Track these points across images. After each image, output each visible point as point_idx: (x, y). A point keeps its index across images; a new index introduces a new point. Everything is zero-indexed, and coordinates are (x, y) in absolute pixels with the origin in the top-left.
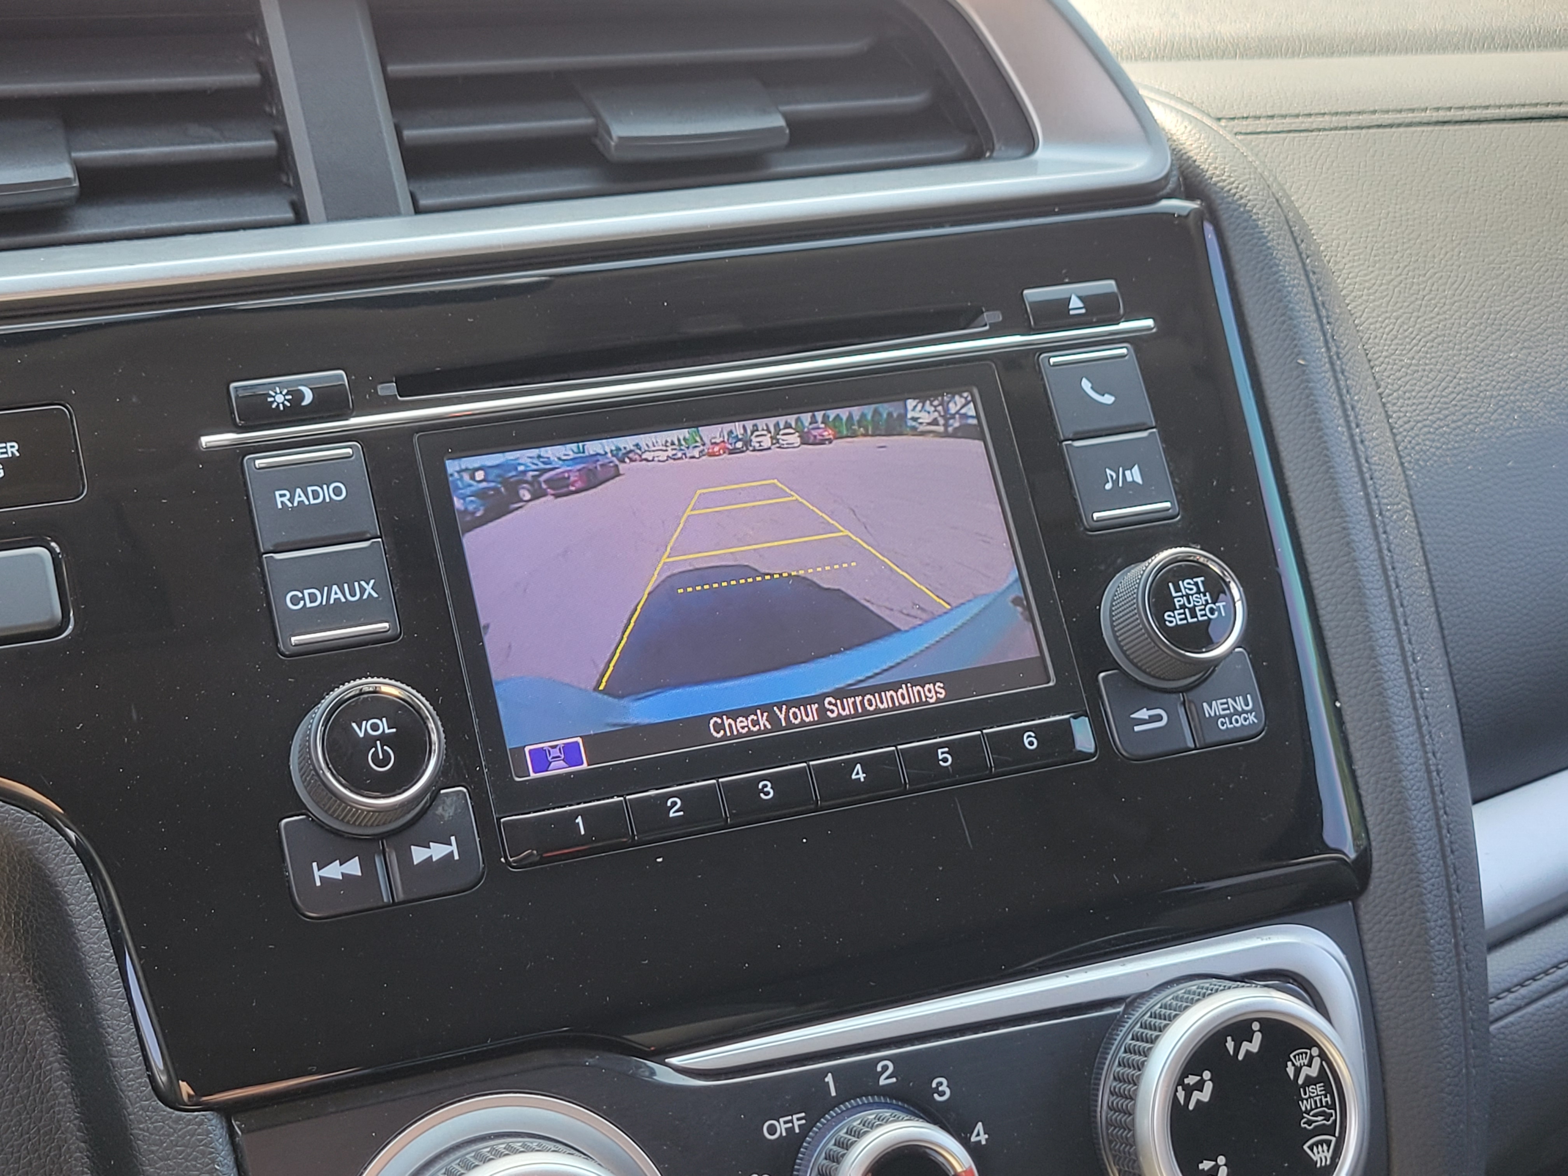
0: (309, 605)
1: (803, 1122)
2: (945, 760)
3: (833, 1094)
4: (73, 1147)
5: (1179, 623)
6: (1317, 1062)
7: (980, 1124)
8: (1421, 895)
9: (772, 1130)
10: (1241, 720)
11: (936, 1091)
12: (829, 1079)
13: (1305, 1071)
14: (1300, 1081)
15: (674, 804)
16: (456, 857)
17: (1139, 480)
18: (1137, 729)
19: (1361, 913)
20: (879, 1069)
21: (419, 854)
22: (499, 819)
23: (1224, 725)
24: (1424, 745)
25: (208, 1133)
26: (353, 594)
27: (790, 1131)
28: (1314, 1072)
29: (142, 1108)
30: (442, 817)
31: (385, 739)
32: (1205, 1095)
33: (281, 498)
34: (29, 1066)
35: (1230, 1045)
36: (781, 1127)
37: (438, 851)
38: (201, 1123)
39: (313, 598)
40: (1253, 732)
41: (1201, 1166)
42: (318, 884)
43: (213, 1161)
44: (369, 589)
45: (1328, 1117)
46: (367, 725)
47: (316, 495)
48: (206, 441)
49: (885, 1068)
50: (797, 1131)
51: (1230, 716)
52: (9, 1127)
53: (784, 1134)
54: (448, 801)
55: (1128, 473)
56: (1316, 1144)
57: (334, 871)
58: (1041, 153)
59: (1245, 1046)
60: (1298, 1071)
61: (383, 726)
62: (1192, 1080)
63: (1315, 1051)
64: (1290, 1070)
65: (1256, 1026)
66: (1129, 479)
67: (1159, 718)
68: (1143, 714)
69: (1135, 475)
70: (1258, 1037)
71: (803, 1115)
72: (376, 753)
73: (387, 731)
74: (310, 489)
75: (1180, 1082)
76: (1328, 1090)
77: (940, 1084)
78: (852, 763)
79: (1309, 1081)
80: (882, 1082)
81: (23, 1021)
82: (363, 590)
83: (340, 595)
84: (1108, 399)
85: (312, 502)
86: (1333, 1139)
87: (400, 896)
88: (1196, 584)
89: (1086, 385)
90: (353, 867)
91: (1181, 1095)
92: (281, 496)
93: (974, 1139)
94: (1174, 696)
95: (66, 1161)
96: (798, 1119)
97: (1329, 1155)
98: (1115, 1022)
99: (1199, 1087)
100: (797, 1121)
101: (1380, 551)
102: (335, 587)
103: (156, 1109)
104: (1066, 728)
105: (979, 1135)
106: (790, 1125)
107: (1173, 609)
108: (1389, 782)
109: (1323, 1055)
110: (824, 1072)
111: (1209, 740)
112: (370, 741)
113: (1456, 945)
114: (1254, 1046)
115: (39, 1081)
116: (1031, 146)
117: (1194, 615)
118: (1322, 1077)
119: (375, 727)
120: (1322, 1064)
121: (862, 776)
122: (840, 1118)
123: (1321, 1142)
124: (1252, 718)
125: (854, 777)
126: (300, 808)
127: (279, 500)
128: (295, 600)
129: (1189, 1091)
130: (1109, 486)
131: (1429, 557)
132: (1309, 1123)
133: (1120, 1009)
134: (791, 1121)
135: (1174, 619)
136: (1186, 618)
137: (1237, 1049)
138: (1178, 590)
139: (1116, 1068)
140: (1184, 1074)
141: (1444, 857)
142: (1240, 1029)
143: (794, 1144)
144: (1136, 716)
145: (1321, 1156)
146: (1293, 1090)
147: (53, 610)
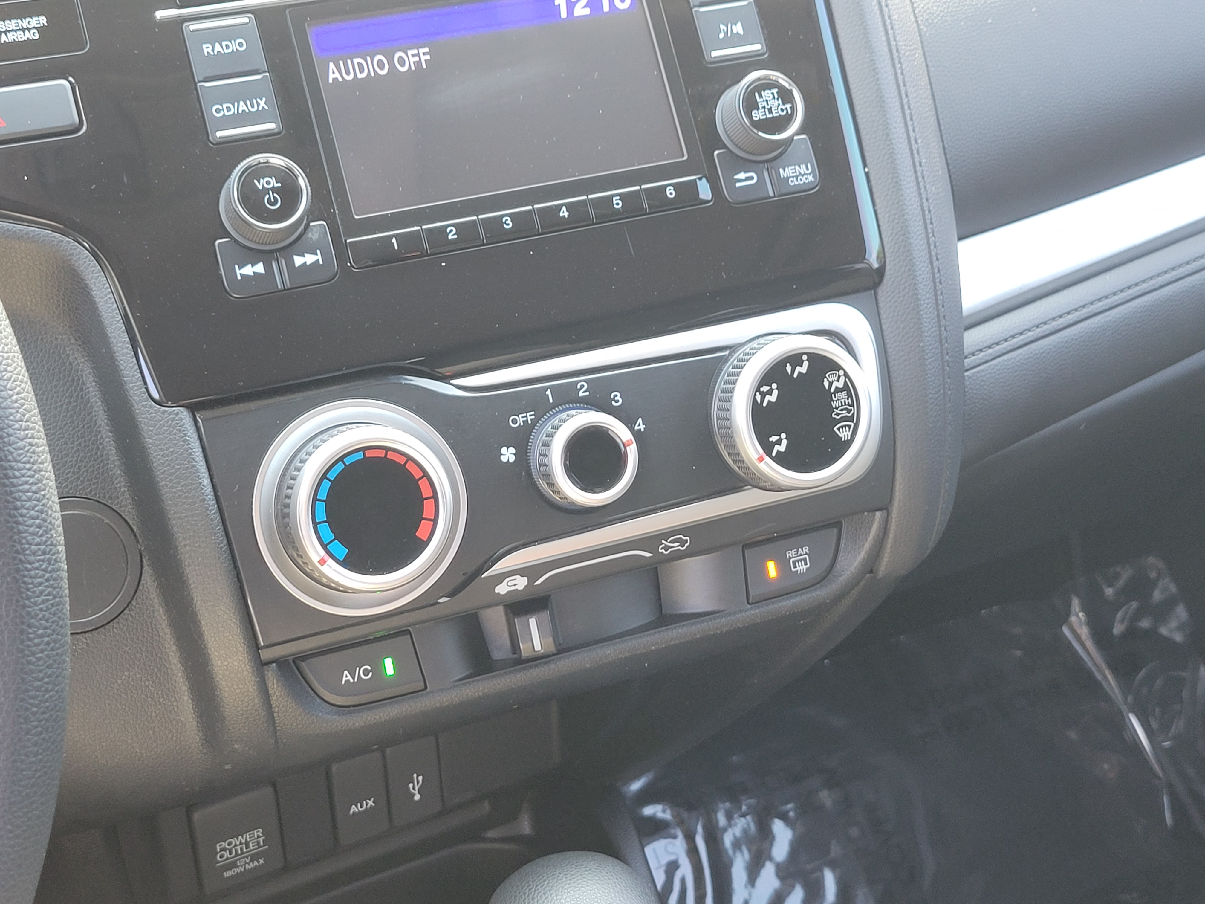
0: (227, 114)
1: (533, 417)
2: (618, 204)
3: (551, 401)
4: (104, 436)
5: (761, 118)
6: (842, 379)
7: (640, 420)
8: (915, 284)
9: (515, 421)
10: (804, 179)
11: (614, 399)
12: (548, 392)
13: (835, 384)
14: (832, 390)
15: (451, 231)
16: (321, 262)
17: (741, 32)
18: (738, 185)
19: (879, 297)
20: (579, 387)
21: (298, 261)
22: (346, 241)
23: (793, 182)
24: (920, 194)
25: (181, 420)
26: (253, 107)
27: (525, 422)
28: (840, 385)
29: (143, 406)
30: (311, 238)
31: (274, 189)
32: (773, 398)
35: (789, 368)
36: (520, 420)
37: (310, 259)
38: (177, 414)
39: (228, 109)
40: (812, 186)
41: (771, 439)
42: (239, 278)
43: (185, 435)
44: (262, 103)
45: (849, 411)
46: (263, 181)
47: (228, 47)
48: (158, 14)
49: (583, 386)
50: (530, 422)
51: (797, 177)
52: (67, 424)
53: (522, 424)
54: (315, 229)
55: (734, 27)
56: (842, 427)
57: (248, 270)
59: (798, 369)
60: (831, 384)
61: (273, 183)
62: (765, 389)
63: (841, 373)
64: (826, 384)
65: (805, 357)
66: (735, 32)
67: (752, 178)
68: (742, 176)
69: (738, 28)
70: (806, 364)
71: (533, 413)
72: (269, 199)
73: (276, 185)
74: (224, 43)
75: (758, 390)
76: (849, 395)
77: (616, 396)
78: (559, 207)
79: (838, 390)
80: (581, 394)
81: (70, 364)
82: (258, 104)
83: (245, 108)
85: (226, 51)
86: (852, 425)
87: (288, 285)
88: (773, 94)
90: (260, 268)
91: (758, 397)
92: (207, 48)
93: (636, 428)
94: (761, 165)
95: (101, 444)
96: (530, 415)
97: (850, 434)
98: (724, 360)
99: (770, 392)
100: (530, 416)
101: (896, 74)
102: (242, 103)
103: (151, 406)
104: (693, 185)
105: (640, 426)
106: (525, 419)
107: (758, 109)
108: (897, 216)
109: (846, 375)
110: (546, 389)
111: (784, 191)
112: (266, 191)
113: (938, 316)
114: (803, 369)
115: (82, 398)
117: (770, 111)
118: (846, 388)
119: (268, 183)
120: (845, 381)
121: (566, 214)
122: (555, 414)
123: (845, 426)
124: (811, 178)
125: (561, 214)
126: (227, 234)
127: (205, 50)
128: (218, 111)
129: (763, 395)
130: (722, 36)
131: (933, 80)
132: (838, 414)
133: (727, 353)
134: (526, 417)
135: (757, 115)
136: (765, 114)
137: (793, 371)
138: (761, 96)
139: (722, 386)
140: (760, 385)
141: (931, 263)
142: (795, 359)
143: (528, 429)
144: (736, 177)
145: (844, 434)
146: (828, 395)
147: (73, 118)
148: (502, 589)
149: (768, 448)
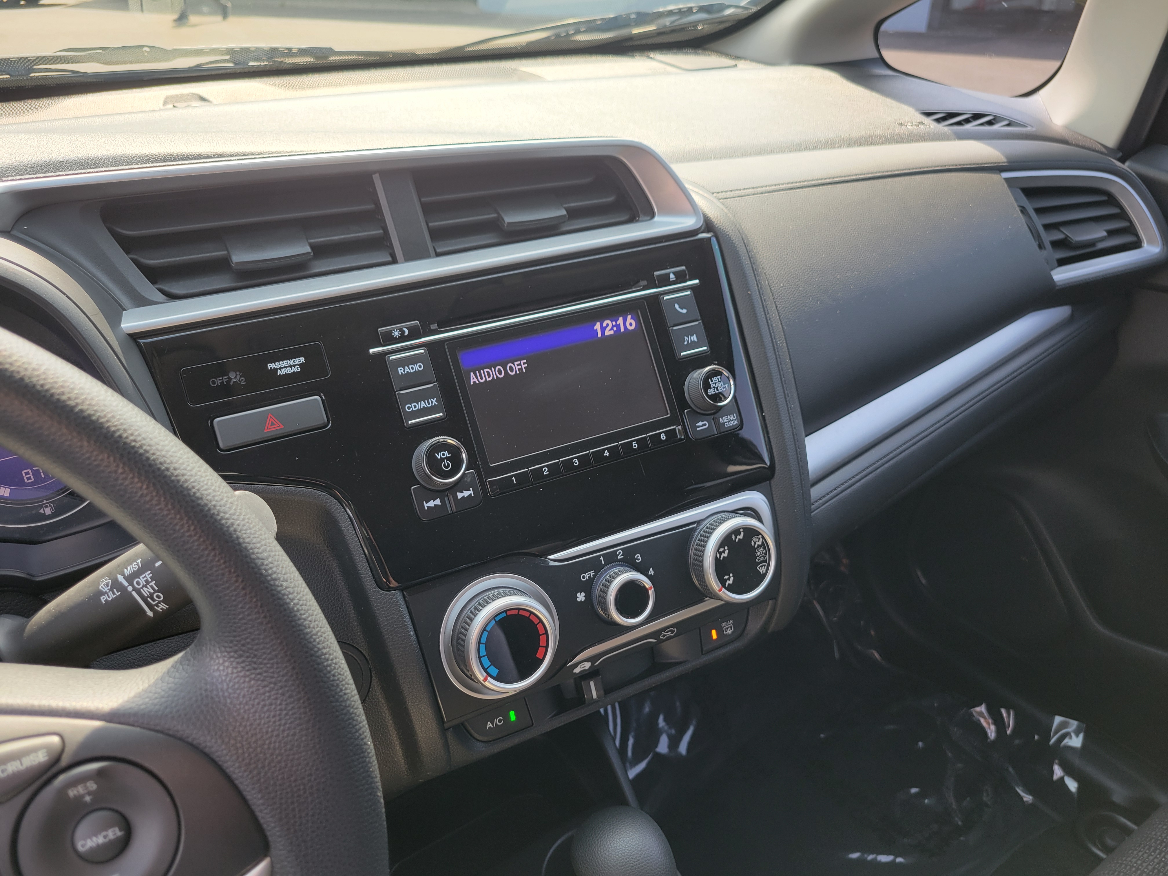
0: (414, 409)
1: (594, 574)
2: (635, 446)
3: (603, 563)
4: (347, 603)
5: (713, 393)
6: (761, 540)
7: (651, 569)
8: (792, 478)
9: (584, 577)
10: (732, 423)
11: (637, 559)
12: (602, 558)
13: (757, 543)
14: (756, 547)
15: (545, 470)
16: (473, 495)
17: (696, 340)
18: (698, 429)
19: (772, 485)
20: (618, 553)
21: (460, 495)
22: (486, 480)
23: (727, 425)
24: (792, 426)
25: (396, 598)
26: (429, 404)
27: (590, 577)
28: (760, 543)
29: (373, 591)
30: (467, 481)
31: (447, 458)
32: (725, 555)
33: (400, 370)
34: (328, 577)
35: (733, 537)
36: (587, 576)
37: (466, 493)
38: (394, 595)
39: (415, 406)
40: (736, 427)
41: (725, 578)
42: (426, 509)
43: (399, 607)
44: (434, 401)
45: (764, 557)
46: (441, 453)
47: (413, 368)
48: (372, 351)
49: (620, 553)
50: (592, 577)
51: (729, 422)
52: (324, 598)
53: (588, 578)
54: (468, 476)
55: (692, 338)
56: (761, 566)
57: (431, 504)
58: (657, 219)
59: (738, 537)
60: (755, 543)
61: (447, 454)
62: (721, 550)
63: (760, 536)
64: (753, 543)
65: (742, 530)
66: (692, 340)
67: (705, 425)
68: (700, 424)
69: (694, 338)
70: (742, 534)
71: (594, 571)
72: (444, 464)
73: (449, 456)
74: (410, 366)
75: (718, 551)
76: (765, 549)
77: (638, 556)
78: (604, 450)
79: (759, 546)
80: (619, 557)
81: (325, 561)
82: (432, 402)
83: (424, 405)
84: (684, 311)
85: (412, 371)
86: (766, 564)
87: (455, 510)
88: (718, 379)
89: (677, 306)
90: (438, 502)
91: (718, 555)
92: (401, 370)
93: (650, 574)
94: (710, 416)
95: (345, 608)
97: (765, 570)
98: (693, 530)
99: (724, 552)
100: (592, 573)
101: (776, 358)
102: (422, 402)
103: (378, 591)
104: (674, 431)
105: (651, 572)
106: (590, 575)
107: (710, 388)
108: (781, 440)
109: (763, 537)
110: (600, 556)
111: (722, 431)
112: (442, 459)
113: (803, 493)
114: (741, 537)
115: (332, 581)
116: (653, 216)
117: (717, 390)
118: (763, 544)
119: (444, 454)
120: (763, 541)
121: (608, 454)
122: (606, 571)
123: (762, 566)
124: (736, 422)
125: (605, 455)
126: (418, 483)
127: (400, 372)
128: (409, 408)
129: (720, 553)
130: (686, 343)
132: (759, 560)
133: (695, 526)
135: (711, 392)
136: (715, 392)
137: (736, 538)
138: (712, 381)
139: (695, 546)
140: (719, 548)
141: (799, 464)
142: (736, 531)
143: (591, 580)
144: (697, 425)
145: (762, 570)
146: (754, 550)
147: (324, 419)
148: (577, 670)
149: (723, 582)
